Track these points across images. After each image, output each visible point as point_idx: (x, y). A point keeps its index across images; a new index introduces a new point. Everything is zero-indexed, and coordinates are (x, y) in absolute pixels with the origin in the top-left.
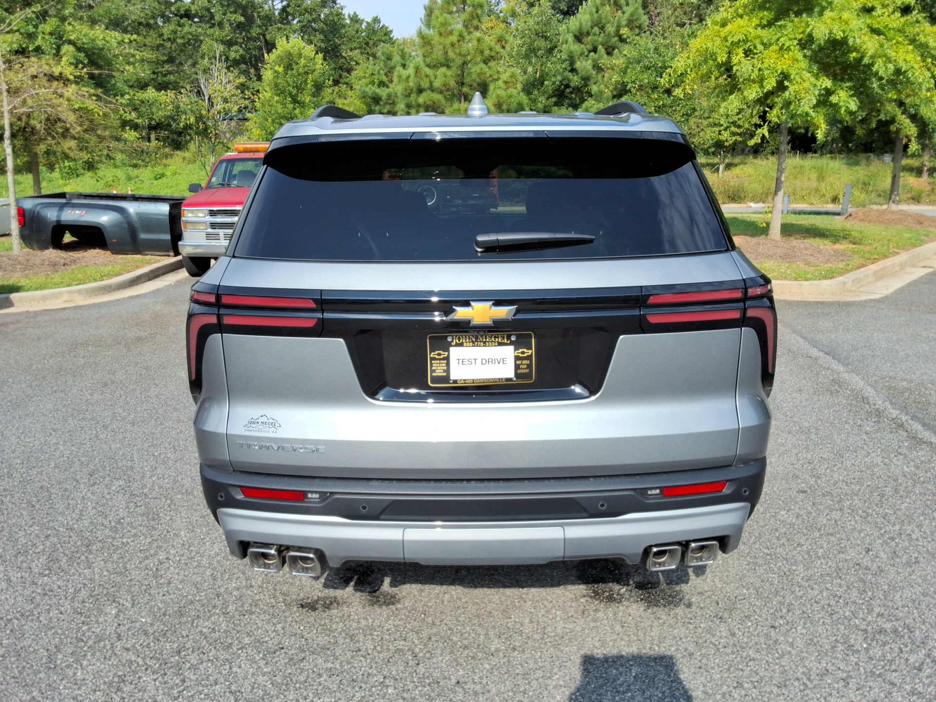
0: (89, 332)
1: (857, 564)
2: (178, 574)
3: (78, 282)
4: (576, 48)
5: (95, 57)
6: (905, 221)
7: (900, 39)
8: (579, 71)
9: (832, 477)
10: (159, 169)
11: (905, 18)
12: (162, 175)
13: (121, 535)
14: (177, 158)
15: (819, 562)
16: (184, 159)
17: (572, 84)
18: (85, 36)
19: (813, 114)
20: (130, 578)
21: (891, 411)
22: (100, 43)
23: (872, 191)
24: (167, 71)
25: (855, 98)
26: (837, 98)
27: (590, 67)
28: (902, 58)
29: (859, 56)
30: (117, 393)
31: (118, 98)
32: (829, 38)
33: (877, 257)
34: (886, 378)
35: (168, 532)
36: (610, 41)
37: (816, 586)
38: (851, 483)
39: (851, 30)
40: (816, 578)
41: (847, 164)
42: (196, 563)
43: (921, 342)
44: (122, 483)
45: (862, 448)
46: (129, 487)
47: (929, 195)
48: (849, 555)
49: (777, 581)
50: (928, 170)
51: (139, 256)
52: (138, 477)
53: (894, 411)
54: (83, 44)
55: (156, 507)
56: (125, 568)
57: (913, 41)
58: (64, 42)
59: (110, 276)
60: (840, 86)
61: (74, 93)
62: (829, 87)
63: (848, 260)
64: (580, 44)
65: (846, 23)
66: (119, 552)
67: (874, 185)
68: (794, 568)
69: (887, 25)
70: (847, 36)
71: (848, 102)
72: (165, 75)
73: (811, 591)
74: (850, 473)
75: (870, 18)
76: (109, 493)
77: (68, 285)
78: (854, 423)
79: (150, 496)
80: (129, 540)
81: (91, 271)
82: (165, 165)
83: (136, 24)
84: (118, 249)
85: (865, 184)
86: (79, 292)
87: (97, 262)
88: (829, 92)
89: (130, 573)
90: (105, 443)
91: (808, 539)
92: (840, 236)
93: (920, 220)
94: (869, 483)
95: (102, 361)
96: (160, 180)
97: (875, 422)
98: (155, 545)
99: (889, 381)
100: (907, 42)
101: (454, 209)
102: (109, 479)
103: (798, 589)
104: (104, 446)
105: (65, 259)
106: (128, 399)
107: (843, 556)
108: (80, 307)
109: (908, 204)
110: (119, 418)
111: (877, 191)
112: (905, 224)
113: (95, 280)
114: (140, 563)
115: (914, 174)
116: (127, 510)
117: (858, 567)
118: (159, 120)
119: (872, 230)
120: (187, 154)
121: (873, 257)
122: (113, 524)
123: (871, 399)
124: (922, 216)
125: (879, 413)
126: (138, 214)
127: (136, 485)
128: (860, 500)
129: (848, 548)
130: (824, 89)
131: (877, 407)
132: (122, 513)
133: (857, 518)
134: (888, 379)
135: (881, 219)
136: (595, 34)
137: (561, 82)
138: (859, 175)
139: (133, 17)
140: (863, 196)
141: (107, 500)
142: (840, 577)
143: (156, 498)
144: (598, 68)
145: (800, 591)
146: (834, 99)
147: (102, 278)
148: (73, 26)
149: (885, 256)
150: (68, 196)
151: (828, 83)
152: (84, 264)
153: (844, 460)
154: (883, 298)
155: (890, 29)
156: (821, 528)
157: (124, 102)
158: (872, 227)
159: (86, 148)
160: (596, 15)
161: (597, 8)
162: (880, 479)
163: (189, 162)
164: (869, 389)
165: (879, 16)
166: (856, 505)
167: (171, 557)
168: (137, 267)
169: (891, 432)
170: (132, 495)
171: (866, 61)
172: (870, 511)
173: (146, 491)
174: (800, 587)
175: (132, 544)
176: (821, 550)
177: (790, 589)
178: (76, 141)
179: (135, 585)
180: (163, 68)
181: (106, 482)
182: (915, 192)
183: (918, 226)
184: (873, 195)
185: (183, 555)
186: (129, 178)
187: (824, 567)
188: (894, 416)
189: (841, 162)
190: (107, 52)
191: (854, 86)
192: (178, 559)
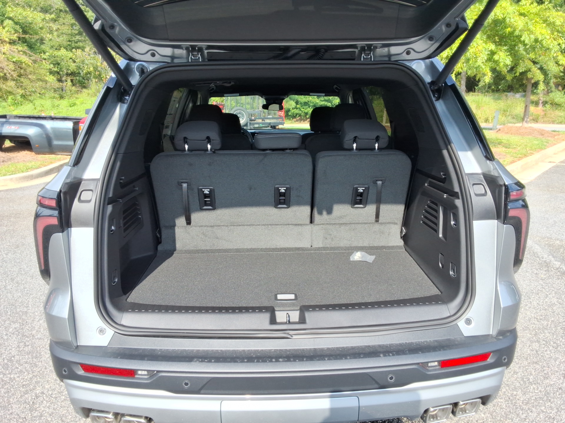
0: (13, 207)
1: (560, 389)
2: (49, 407)
3: (11, 173)
5: (28, 29)
6: (533, 134)
7: (538, 20)
9: (526, 314)
10: (72, 100)
11: (541, 6)
12: (75, 104)
13: (10, 371)
14: (84, 94)
15: (532, 387)
16: (88, 94)
18: (20, 15)
19: (483, 67)
20: (11, 411)
21: (555, 262)
22: (30, 20)
23: (509, 115)
24: (78, 40)
25: (509, 57)
26: (498, 57)
28: (539, 32)
29: (512, 30)
30: (25, 253)
31: (42, 55)
32: (494, 18)
33: (521, 156)
34: (545, 238)
35: (46, 368)
37: (534, 409)
38: (541, 319)
39: (508, 13)
40: (532, 401)
41: (494, 99)
42: (63, 397)
43: (561, 212)
44: (17, 325)
45: (542, 291)
46: (22, 329)
47: (543, 118)
48: (552, 380)
49: (504, 405)
50: (542, 103)
51: (53, 156)
52: (30, 321)
53: (556, 263)
54: (18, 20)
55: (39, 347)
56: (9, 401)
57: (545, 21)
58: (6, 18)
59: (32, 169)
60: (500, 49)
61: (8, 50)
62: (493, 49)
63: (504, 158)
65: (505, 9)
66: (6, 387)
67: (510, 112)
68: (515, 393)
69: (529, 11)
70: (505, 17)
71: (506, 60)
72: (77, 43)
73: (530, 414)
74: (538, 311)
75: (518, 6)
76: (7, 334)
77: (5, 175)
78: (533, 272)
79: (36, 337)
80: (16, 376)
81: (21, 165)
82: (77, 98)
83: (58, 11)
84: (40, 151)
85: (504, 111)
86: (11, 179)
87: (25, 160)
88: (493, 53)
89: (12, 407)
90: (10, 293)
91: (520, 367)
92: (496, 143)
93: (542, 133)
94: (553, 319)
95: (19, 229)
96: (73, 107)
97: (545, 271)
98: (34, 380)
99: (548, 241)
100: (541, 22)
101: (256, 126)
102: (9, 322)
103: (521, 412)
104: (9, 295)
105: (4, 158)
106: (32, 257)
107: (548, 381)
108: (11, 190)
109: (531, 123)
110: (23, 272)
111: (512, 115)
112: (533, 135)
113: (23, 172)
114: (21, 396)
115: (534, 105)
116: (18, 349)
117: (560, 391)
118: (73, 70)
119: (514, 139)
120: (90, 91)
121: (518, 156)
122: (6, 361)
123: (539, 254)
124: (543, 130)
125: (547, 265)
126: (52, 128)
127: (27, 327)
128: (549, 333)
129: (550, 374)
130: (490, 50)
131: (544, 259)
132: (14, 352)
133: (551, 348)
134: (546, 239)
135: (518, 132)
138: (501, 106)
139: (56, 7)
140: (504, 118)
141: (4, 340)
142: (550, 401)
143: (41, 339)
145: (523, 414)
146: (496, 57)
147: (27, 170)
148: (12, 8)
149: (525, 155)
150: (8, 117)
151: (492, 47)
152: (16, 161)
153: (531, 301)
154: (529, 182)
155: (531, 13)
156: (527, 357)
157: (45, 57)
158: (513, 137)
159: (21, 86)
162: (559, 316)
163: (92, 96)
164: (537, 247)
165: (524, 5)
166: (547, 337)
167: (45, 392)
168: (51, 163)
169: (559, 279)
170: (23, 336)
171: (517, 33)
172: (559, 342)
173: (34, 332)
174: (522, 410)
175: (17, 379)
176: (532, 377)
177: (515, 412)
178: (15, 82)
179: (14, 418)
180: (75, 38)
181: (6, 325)
182: (534, 116)
183: (541, 137)
184: (510, 117)
185: (54, 390)
186: (53, 106)
187: (536, 391)
188: (558, 266)
189: (490, 98)
190: (35, 25)
191: (508, 49)
192: (50, 393)
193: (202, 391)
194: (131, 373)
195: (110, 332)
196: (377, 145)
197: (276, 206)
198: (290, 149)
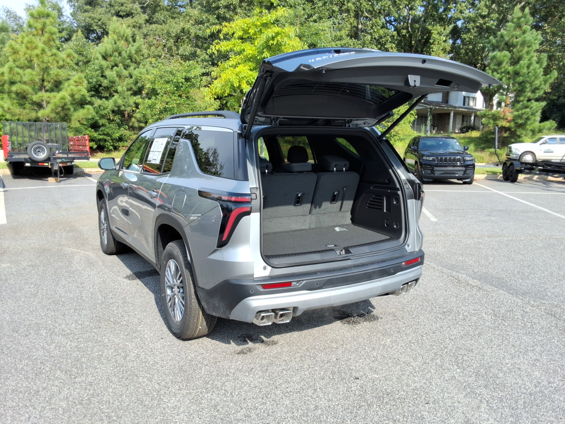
4: (104, 63)
8: (108, 77)
17: (103, 85)
27: (115, 76)
36: (125, 62)
64: (106, 61)
136: (115, 56)
137: (96, 82)
144: (119, 76)
160: (115, 46)
161: (115, 41)
193: (323, 287)
194: (289, 284)
195: (269, 268)
196: (335, 169)
197: (295, 205)
198: (305, 172)
